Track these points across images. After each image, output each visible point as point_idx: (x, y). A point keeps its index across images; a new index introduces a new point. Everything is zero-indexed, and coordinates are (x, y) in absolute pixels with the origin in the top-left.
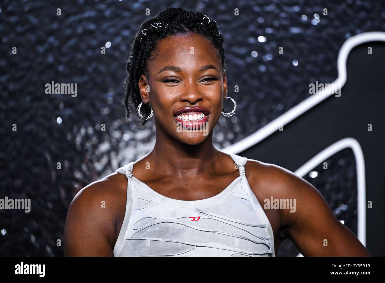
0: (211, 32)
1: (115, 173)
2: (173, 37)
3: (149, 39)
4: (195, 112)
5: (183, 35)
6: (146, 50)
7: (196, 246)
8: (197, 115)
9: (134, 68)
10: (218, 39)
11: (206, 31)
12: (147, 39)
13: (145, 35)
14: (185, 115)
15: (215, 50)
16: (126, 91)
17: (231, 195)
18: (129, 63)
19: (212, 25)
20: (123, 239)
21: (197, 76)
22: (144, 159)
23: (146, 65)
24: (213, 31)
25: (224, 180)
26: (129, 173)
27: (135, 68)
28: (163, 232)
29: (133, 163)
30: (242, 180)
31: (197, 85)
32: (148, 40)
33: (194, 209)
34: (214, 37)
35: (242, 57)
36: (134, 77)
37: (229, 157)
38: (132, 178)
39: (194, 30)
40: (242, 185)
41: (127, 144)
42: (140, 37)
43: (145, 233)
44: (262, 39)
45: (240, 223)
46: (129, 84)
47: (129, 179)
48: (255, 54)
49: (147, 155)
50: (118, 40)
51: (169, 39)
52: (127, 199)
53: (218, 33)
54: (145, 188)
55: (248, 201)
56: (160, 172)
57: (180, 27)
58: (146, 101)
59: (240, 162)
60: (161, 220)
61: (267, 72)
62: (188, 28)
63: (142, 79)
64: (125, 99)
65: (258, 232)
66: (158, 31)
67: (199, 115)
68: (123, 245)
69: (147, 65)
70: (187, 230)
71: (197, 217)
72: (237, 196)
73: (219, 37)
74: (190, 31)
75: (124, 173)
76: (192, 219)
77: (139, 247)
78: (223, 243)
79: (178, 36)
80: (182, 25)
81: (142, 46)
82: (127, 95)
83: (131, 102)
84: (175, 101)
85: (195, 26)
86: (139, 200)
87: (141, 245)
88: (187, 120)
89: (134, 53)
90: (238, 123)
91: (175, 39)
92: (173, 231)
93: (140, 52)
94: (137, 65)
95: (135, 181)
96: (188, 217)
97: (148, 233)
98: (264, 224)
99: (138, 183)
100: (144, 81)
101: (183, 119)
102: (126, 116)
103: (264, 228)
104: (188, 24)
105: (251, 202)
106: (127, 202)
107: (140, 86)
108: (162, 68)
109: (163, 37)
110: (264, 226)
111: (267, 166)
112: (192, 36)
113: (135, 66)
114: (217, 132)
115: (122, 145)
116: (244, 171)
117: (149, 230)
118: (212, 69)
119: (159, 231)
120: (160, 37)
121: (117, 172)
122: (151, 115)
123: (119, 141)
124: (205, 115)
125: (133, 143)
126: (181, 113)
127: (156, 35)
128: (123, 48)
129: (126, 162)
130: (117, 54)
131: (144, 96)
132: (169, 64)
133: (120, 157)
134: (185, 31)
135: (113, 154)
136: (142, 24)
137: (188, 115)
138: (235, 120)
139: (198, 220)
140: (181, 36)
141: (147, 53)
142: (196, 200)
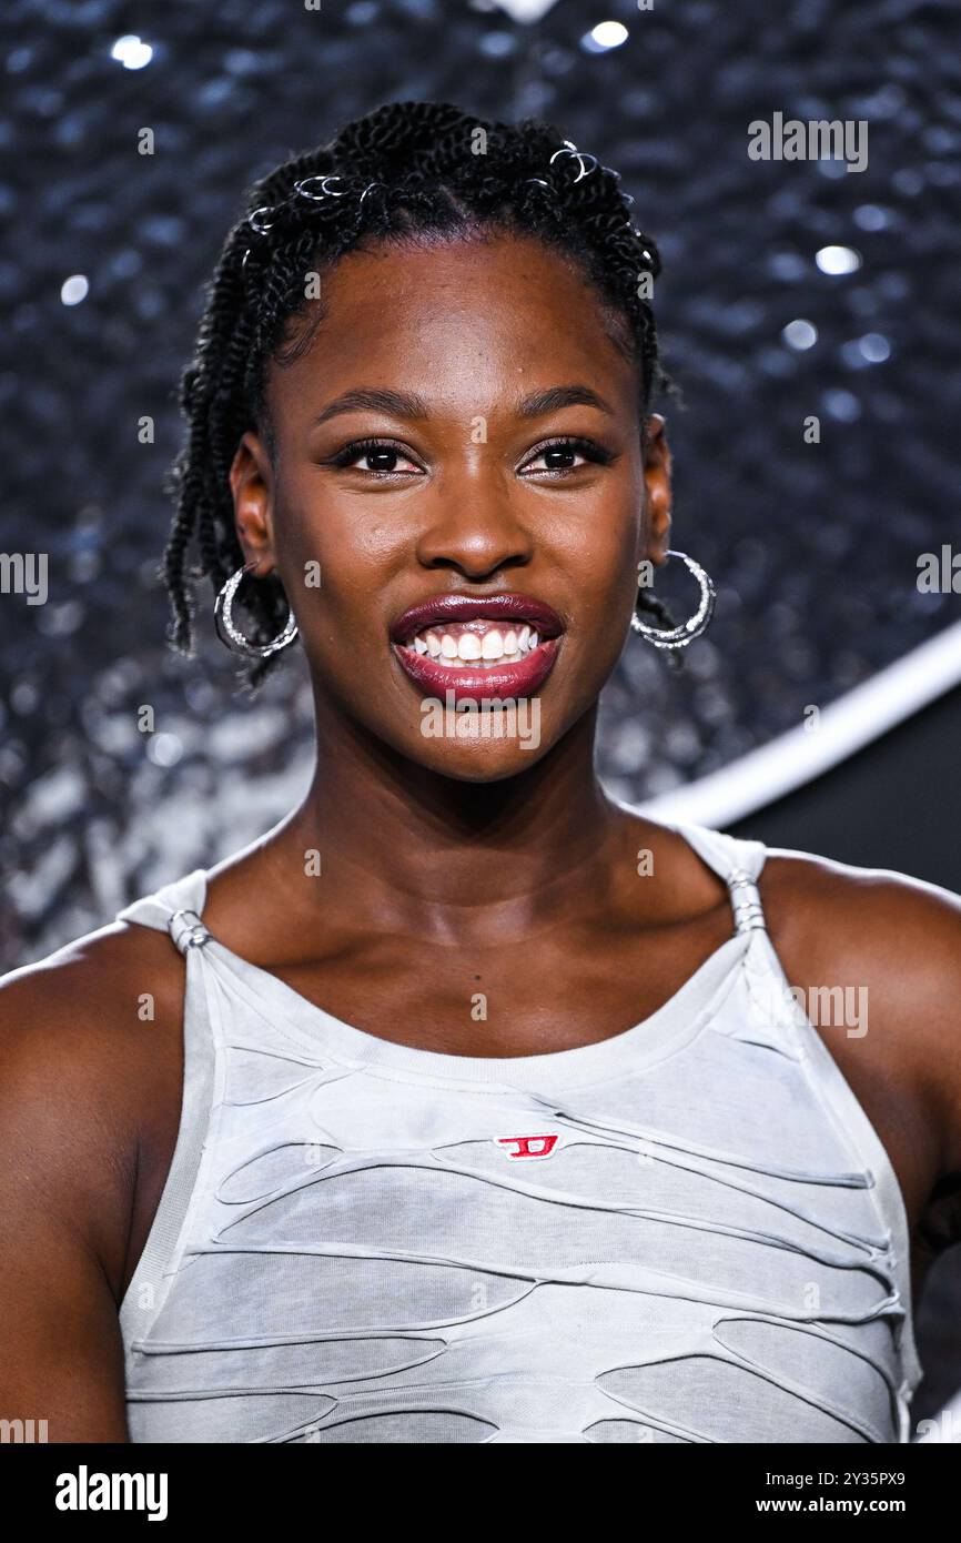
0: (593, 223)
1: (117, 926)
2: (393, 246)
3: (278, 253)
4: (490, 623)
5: (444, 240)
6: (266, 307)
7: (538, 1282)
8: (503, 636)
9: (209, 397)
10: (624, 263)
11: (564, 220)
12: (270, 256)
13: (264, 233)
14: (439, 636)
15: (605, 313)
16: (177, 514)
17: (700, 1028)
18: (192, 376)
19: (598, 190)
20: (169, 1251)
21: (508, 443)
22: (259, 852)
23: (261, 383)
24: (604, 221)
25: (666, 951)
26: (187, 924)
27: (217, 397)
28: (377, 1215)
29: (201, 876)
30: (750, 952)
31: (506, 486)
32: (275, 262)
33: (526, 1099)
34: (604, 249)
35: (737, 347)
36: (213, 444)
37: (674, 840)
38: (205, 948)
39: (499, 215)
40: (752, 978)
41: (170, 783)
42: (240, 247)
43: (283, 1219)
44: (836, 261)
45: (752, 1166)
46: (189, 480)
47: (192, 954)
48: (802, 335)
49: (272, 833)
50: (124, 264)
51: (375, 255)
52: (187, 1052)
53: (628, 232)
54: (273, 997)
55: (786, 1056)
56: (340, 920)
57: (429, 197)
58: (261, 563)
59: (735, 865)
60: (362, 1156)
61: (866, 423)
62: (470, 205)
63: (247, 453)
64: (169, 554)
65: (835, 1210)
66: (323, 219)
67: (511, 635)
68: (171, 1280)
69: (269, 381)
70: (491, 1205)
71: (542, 1138)
72: (732, 1033)
73: (631, 249)
74: (481, 220)
75: (163, 927)
76: (516, 1148)
77: (255, 1289)
78: (673, 1269)
79: (418, 243)
80: (443, 188)
81: (251, 292)
82: (179, 530)
83: (197, 570)
84: (395, 565)
85: (505, 196)
86: (246, 1057)
87: (263, 1279)
88: (453, 659)
89: (216, 323)
90: (720, 677)
91: (401, 255)
92: (426, 1207)
93: (242, 322)
94: (224, 386)
95: (218, 961)
96: (496, 1139)
97: (297, 1218)
98: (861, 1171)
99: (237, 974)
100: (256, 467)
101: (433, 653)
102: (174, 636)
103: (863, 1191)
104: (475, 184)
105: (798, 1061)
106: (188, 1070)
107: (238, 490)
108: (333, 395)
109: (346, 249)
110: (864, 1181)
111: (864, 880)
112: (485, 241)
113: (215, 391)
114: (618, 720)
115: (143, 785)
116: (757, 910)
117: (305, 1203)
118: (579, 408)
119: (356, 1208)
120: (331, 248)
121: (127, 921)
122: (286, 632)
123: (127, 765)
124: (543, 639)
125: (197, 776)
126: (427, 628)
127: (316, 238)
128: (150, 305)
129: (163, 872)
130: (117, 333)
131: (253, 540)
132: (369, 379)
133: (135, 848)
134: (457, 218)
135: (99, 834)
136: (259, 182)
137: (457, 635)
138: (706, 664)
139: (545, 1151)
140: (432, 244)
141: (271, 324)
142: (532, 1055)
